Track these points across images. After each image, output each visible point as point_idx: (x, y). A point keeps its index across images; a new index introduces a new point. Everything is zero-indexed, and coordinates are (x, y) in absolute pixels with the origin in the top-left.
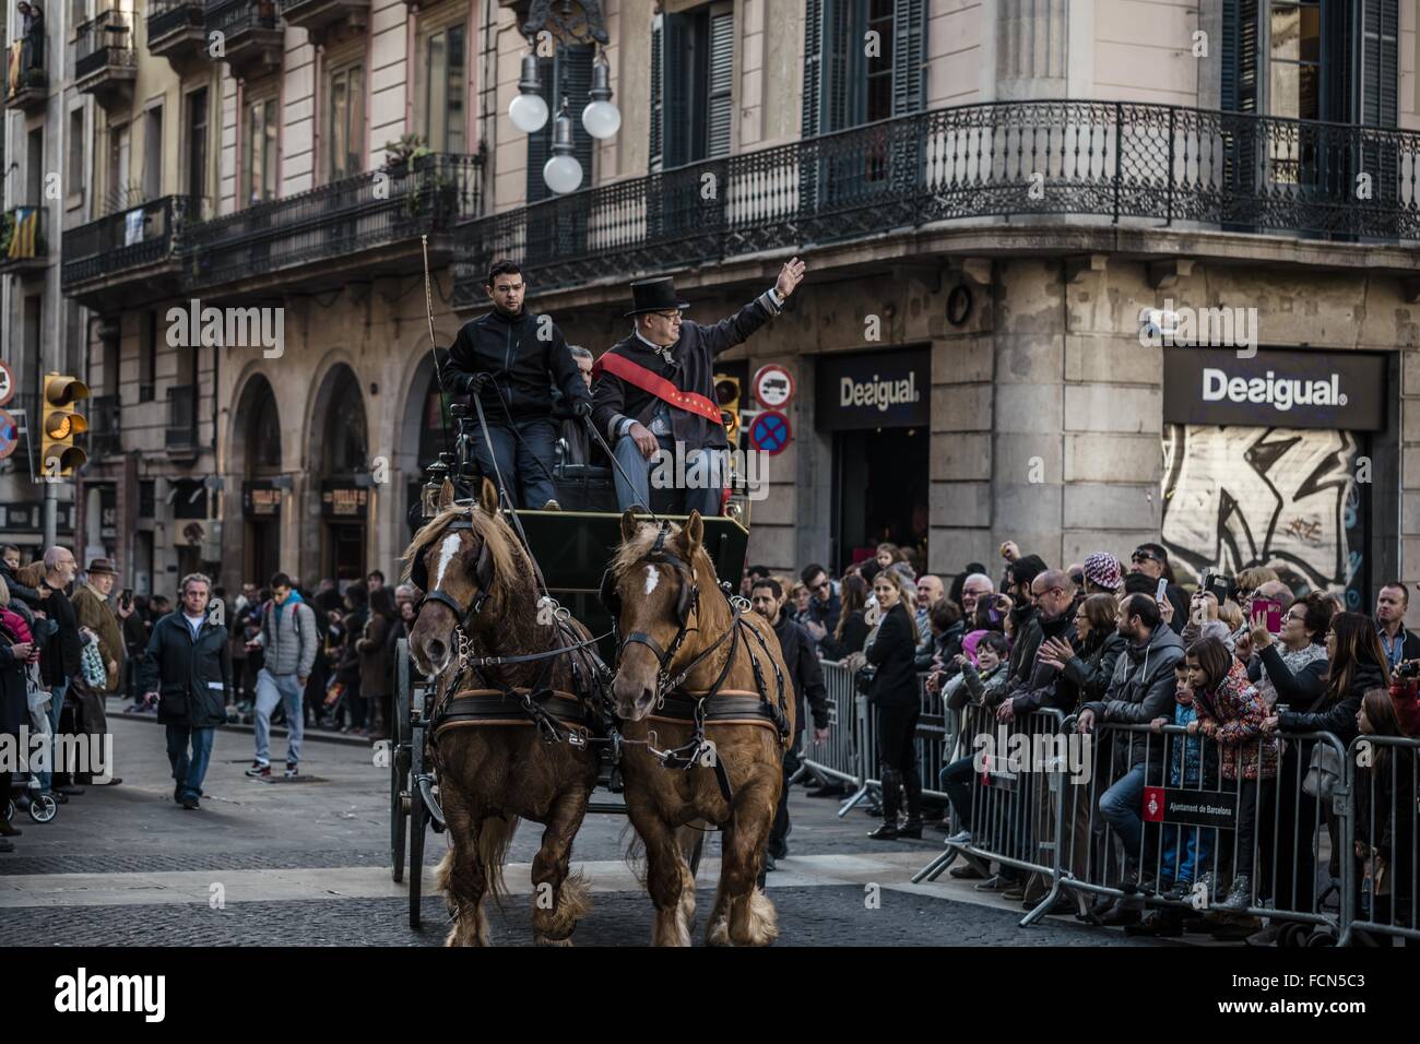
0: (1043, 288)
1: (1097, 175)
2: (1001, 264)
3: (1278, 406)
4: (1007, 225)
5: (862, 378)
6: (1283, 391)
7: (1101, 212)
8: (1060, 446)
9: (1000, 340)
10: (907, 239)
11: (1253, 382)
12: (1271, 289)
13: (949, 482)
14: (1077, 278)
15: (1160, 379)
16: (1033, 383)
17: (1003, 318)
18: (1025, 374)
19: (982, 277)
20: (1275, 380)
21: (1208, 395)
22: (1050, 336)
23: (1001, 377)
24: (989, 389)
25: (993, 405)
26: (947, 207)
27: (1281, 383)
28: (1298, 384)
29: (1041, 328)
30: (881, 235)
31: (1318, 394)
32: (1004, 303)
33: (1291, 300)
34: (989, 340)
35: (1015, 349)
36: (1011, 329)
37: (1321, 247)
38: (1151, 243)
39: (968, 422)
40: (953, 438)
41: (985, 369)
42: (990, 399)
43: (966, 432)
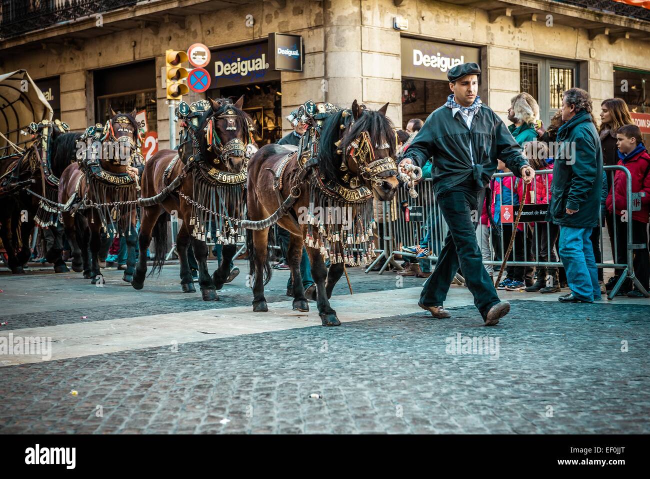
0: (351, 1)
3: (442, 69)
5: (229, 60)
6: (444, 63)
8: (361, 83)
9: (328, 29)
11: (433, 57)
12: (441, 11)
15: (399, 52)
16: (347, 51)
17: (330, 18)
18: (343, 46)
20: (441, 57)
21: (416, 63)
22: (355, 27)
23: (329, 48)
24: (323, 55)
25: (325, 63)
27: (443, 58)
28: (449, 59)
29: (350, 23)
32: (330, 9)
33: (448, 17)
34: (322, 30)
35: (337, 33)
36: (334, 23)
39: (308, 74)
40: (298, 83)
41: (319, 45)
42: (323, 60)
43: (307, 79)
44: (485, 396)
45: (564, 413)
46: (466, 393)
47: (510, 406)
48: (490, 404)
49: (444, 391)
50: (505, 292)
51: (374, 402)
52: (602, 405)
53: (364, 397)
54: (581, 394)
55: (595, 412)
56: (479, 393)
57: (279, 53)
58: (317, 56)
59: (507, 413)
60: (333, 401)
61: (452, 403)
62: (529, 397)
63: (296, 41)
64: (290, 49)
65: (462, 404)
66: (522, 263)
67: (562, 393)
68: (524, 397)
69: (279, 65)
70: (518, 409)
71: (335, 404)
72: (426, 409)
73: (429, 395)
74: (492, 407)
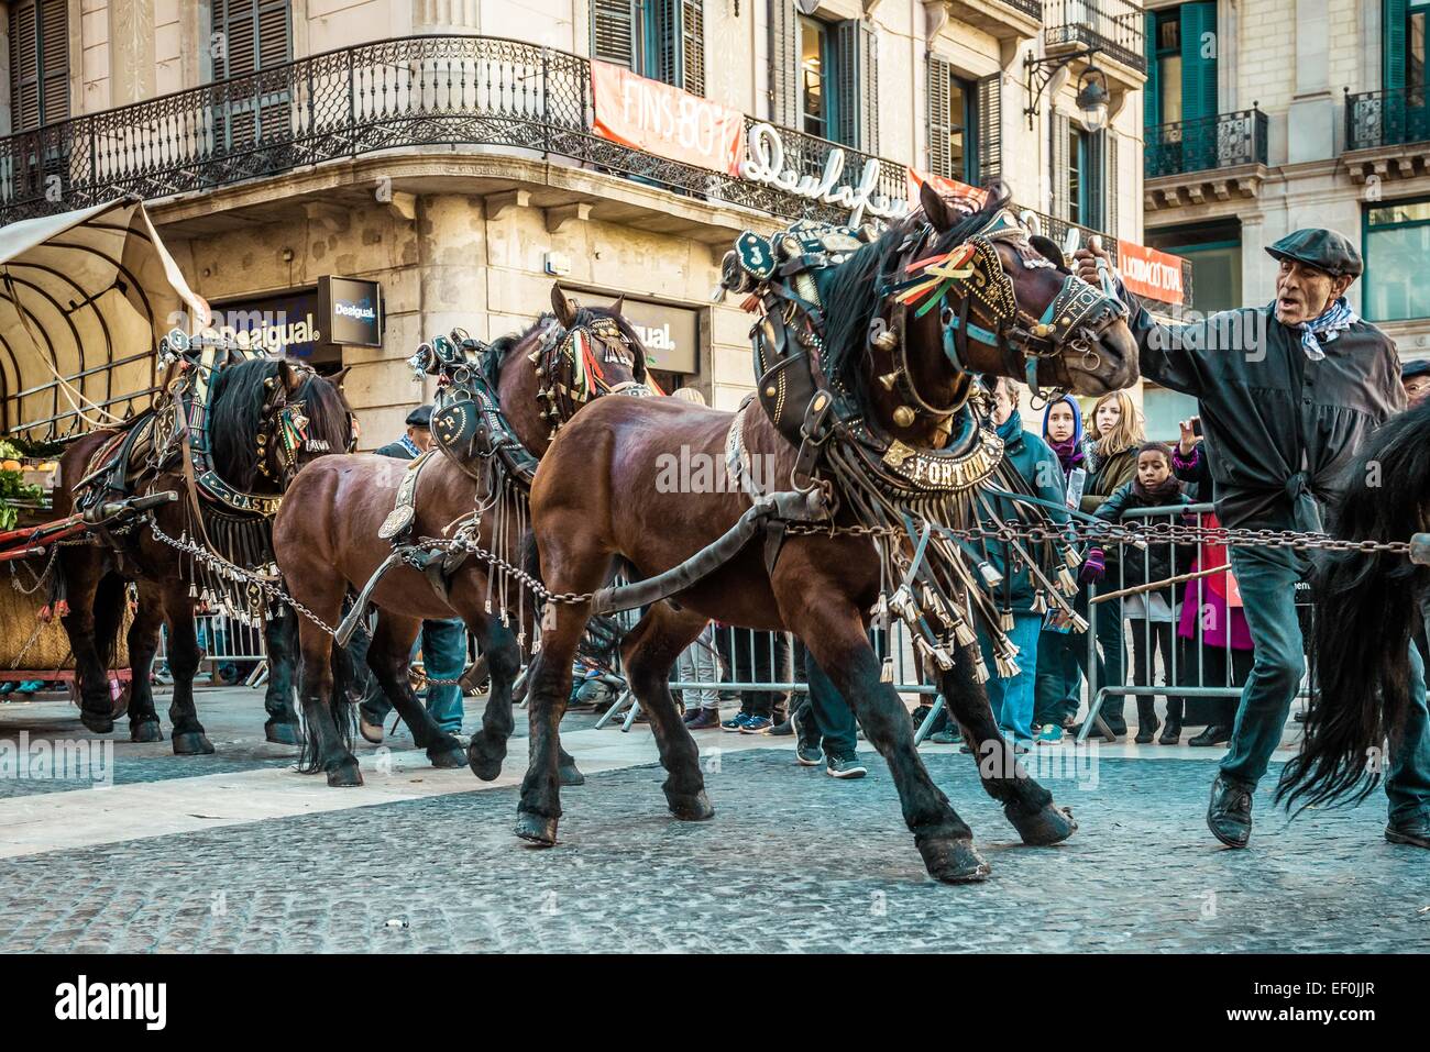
0: (467, 223)
1: (531, 112)
2: (427, 198)
4: (454, 153)
7: (535, 148)
9: (427, 271)
10: (341, 169)
12: (628, 243)
13: (369, 408)
14: (499, 215)
16: (462, 310)
17: (430, 251)
18: (455, 302)
19: (408, 212)
22: (475, 268)
23: (429, 306)
24: (418, 317)
25: (422, 332)
26: (390, 136)
28: (644, 328)
29: (467, 260)
30: (309, 168)
31: (657, 339)
32: (430, 236)
33: (642, 255)
34: (416, 272)
35: (444, 279)
36: (438, 261)
37: (686, 203)
38: (571, 182)
39: (391, 350)
40: (373, 367)
41: (411, 300)
42: (419, 327)
43: (389, 360)
44: (695, 915)
45: (827, 940)
46: (662, 911)
47: (737, 930)
48: (703, 929)
49: (625, 907)
50: (738, 735)
51: (500, 931)
52: (891, 925)
53: (484, 923)
54: (858, 906)
55: (879, 935)
56: (685, 910)
57: (337, 312)
58: (407, 319)
59: (731, 942)
60: (428, 932)
61: (639, 928)
62: (771, 913)
63: (370, 292)
64: (359, 306)
65: (655, 930)
66: (767, 685)
67: (825, 906)
68: (762, 914)
69: (338, 334)
70: (750, 936)
71: (432, 937)
72: (592, 940)
73: (598, 916)
74: (706, 933)
